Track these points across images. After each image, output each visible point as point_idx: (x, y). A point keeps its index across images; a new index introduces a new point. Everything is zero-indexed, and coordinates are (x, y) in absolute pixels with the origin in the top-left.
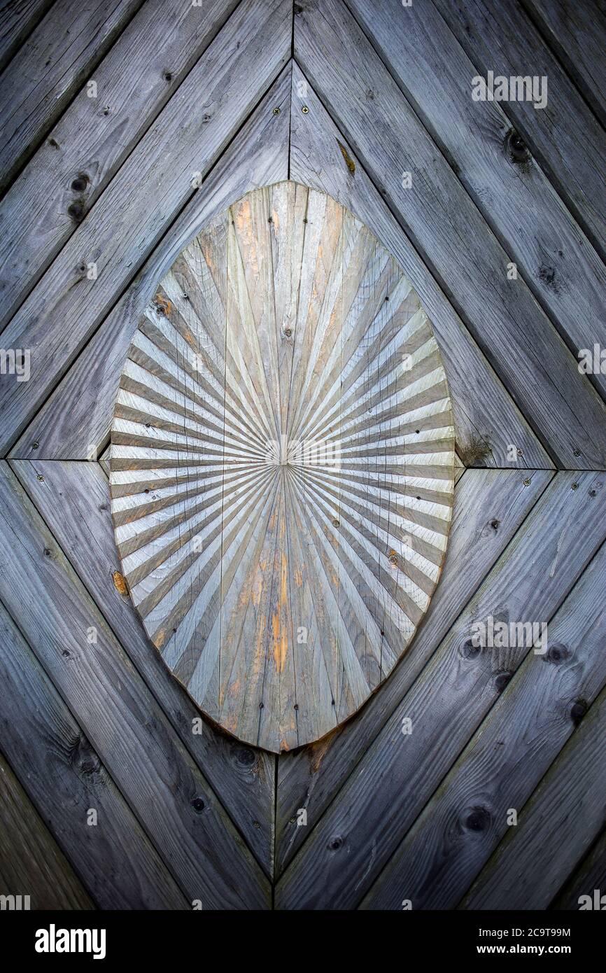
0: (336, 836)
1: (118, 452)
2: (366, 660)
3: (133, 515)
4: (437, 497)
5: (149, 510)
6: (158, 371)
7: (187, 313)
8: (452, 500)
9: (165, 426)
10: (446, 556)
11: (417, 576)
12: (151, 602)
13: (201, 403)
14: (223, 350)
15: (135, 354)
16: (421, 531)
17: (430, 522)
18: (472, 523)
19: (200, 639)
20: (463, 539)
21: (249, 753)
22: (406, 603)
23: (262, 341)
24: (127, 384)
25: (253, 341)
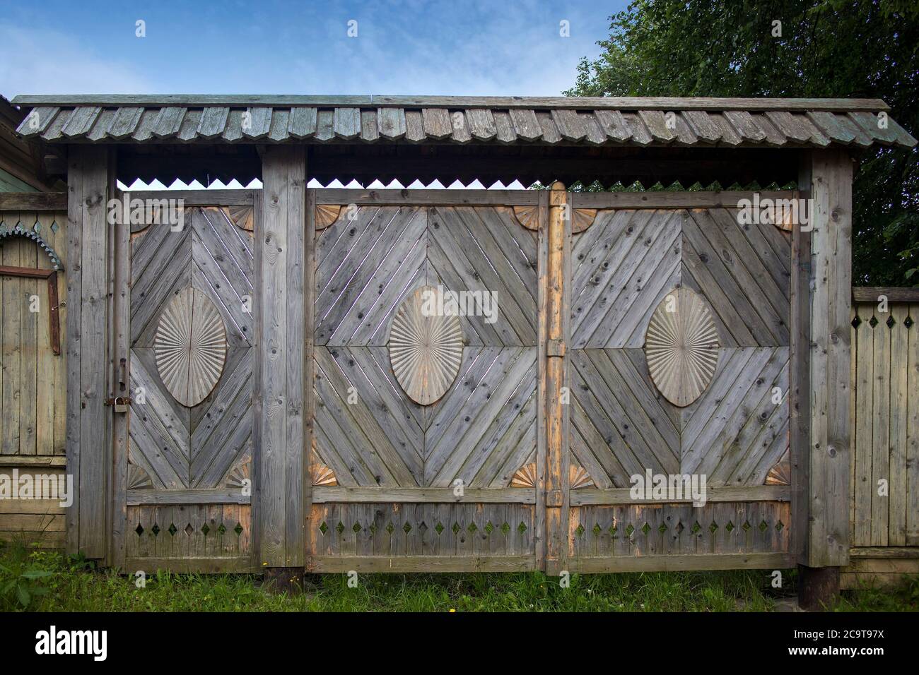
0: (438, 422)
1: (392, 344)
2: (444, 386)
3: (395, 357)
4: (458, 352)
5: (398, 356)
6: (400, 327)
7: (405, 315)
8: (462, 353)
9: (401, 339)
10: (460, 365)
11: (454, 369)
12: (399, 375)
13: (408, 333)
14: (413, 322)
15: (394, 323)
16: (455, 359)
17: (457, 357)
18: (466, 359)
19: (409, 383)
20: (464, 361)
21: (418, 405)
22: (452, 374)
23: (422, 321)
24: (393, 330)
25: (419, 320)
